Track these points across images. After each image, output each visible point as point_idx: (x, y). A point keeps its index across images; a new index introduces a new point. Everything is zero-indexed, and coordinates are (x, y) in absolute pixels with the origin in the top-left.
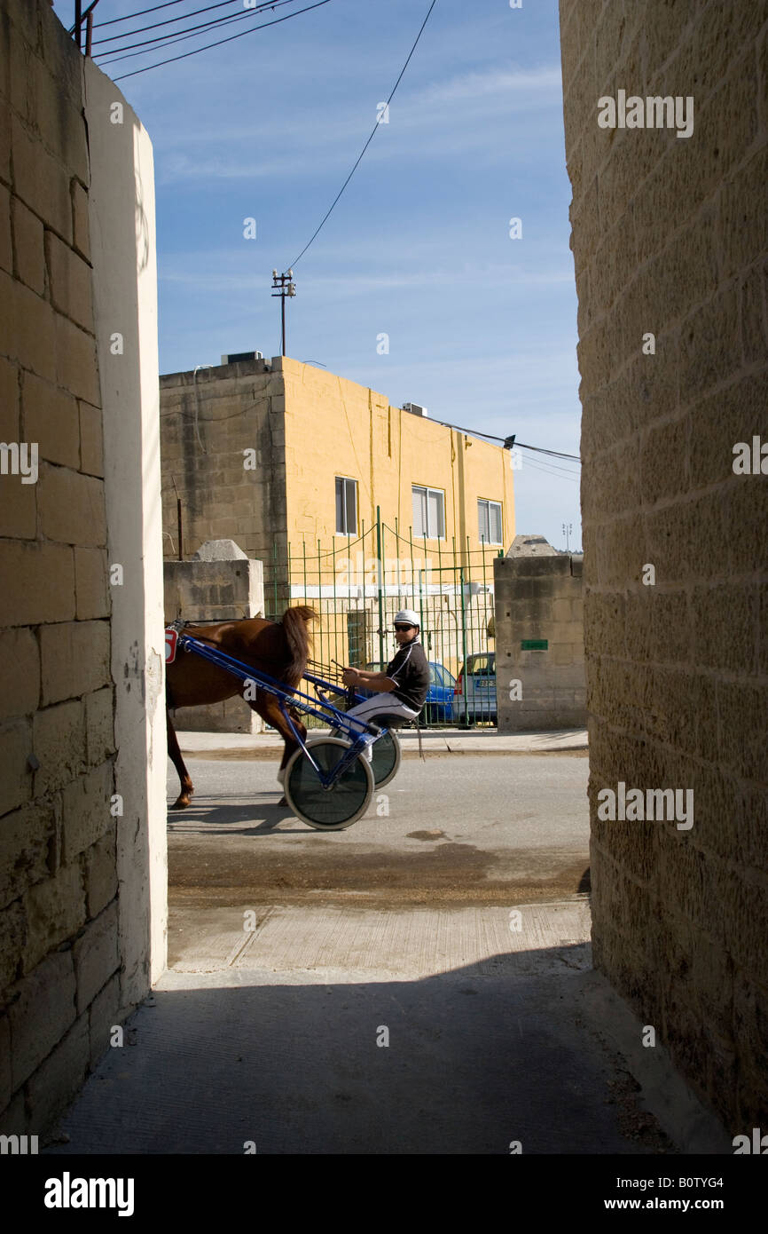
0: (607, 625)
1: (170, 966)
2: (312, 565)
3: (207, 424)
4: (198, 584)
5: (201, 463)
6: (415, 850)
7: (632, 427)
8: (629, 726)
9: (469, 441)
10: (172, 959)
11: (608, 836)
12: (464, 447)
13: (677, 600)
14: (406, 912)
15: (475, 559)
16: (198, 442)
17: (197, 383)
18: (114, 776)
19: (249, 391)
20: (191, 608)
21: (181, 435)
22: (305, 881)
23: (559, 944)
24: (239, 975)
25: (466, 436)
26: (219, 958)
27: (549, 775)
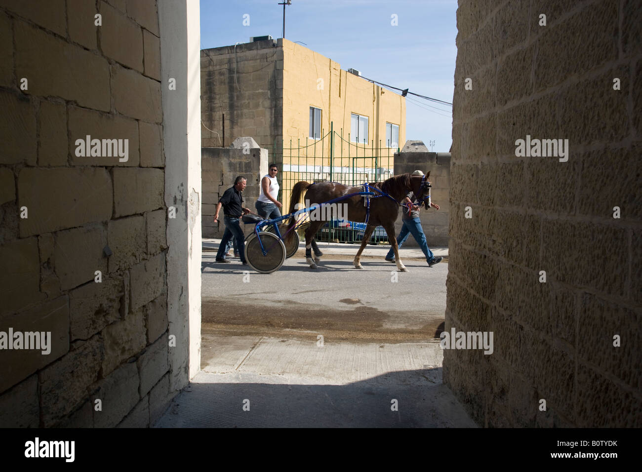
0: (465, 184)
1: (202, 368)
2: (295, 153)
3: (241, 75)
4: (233, 161)
5: (238, 97)
6: (343, 309)
7: (492, 57)
8: (476, 246)
9: (383, 91)
10: (203, 364)
11: (457, 309)
12: (380, 95)
13: (516, 167)
14: (337, 344)
15: (384, 153)
16: (236, 85)
17: (236, 52)
18: (166, 262)
19: (265, 57)
20: (228, 173)
21: (227, 81)
22: (282, 324)
23: (422, 368)
24: (240, 376)
25: (382, 88)
26: (230, 365)
27: (419, 271)
